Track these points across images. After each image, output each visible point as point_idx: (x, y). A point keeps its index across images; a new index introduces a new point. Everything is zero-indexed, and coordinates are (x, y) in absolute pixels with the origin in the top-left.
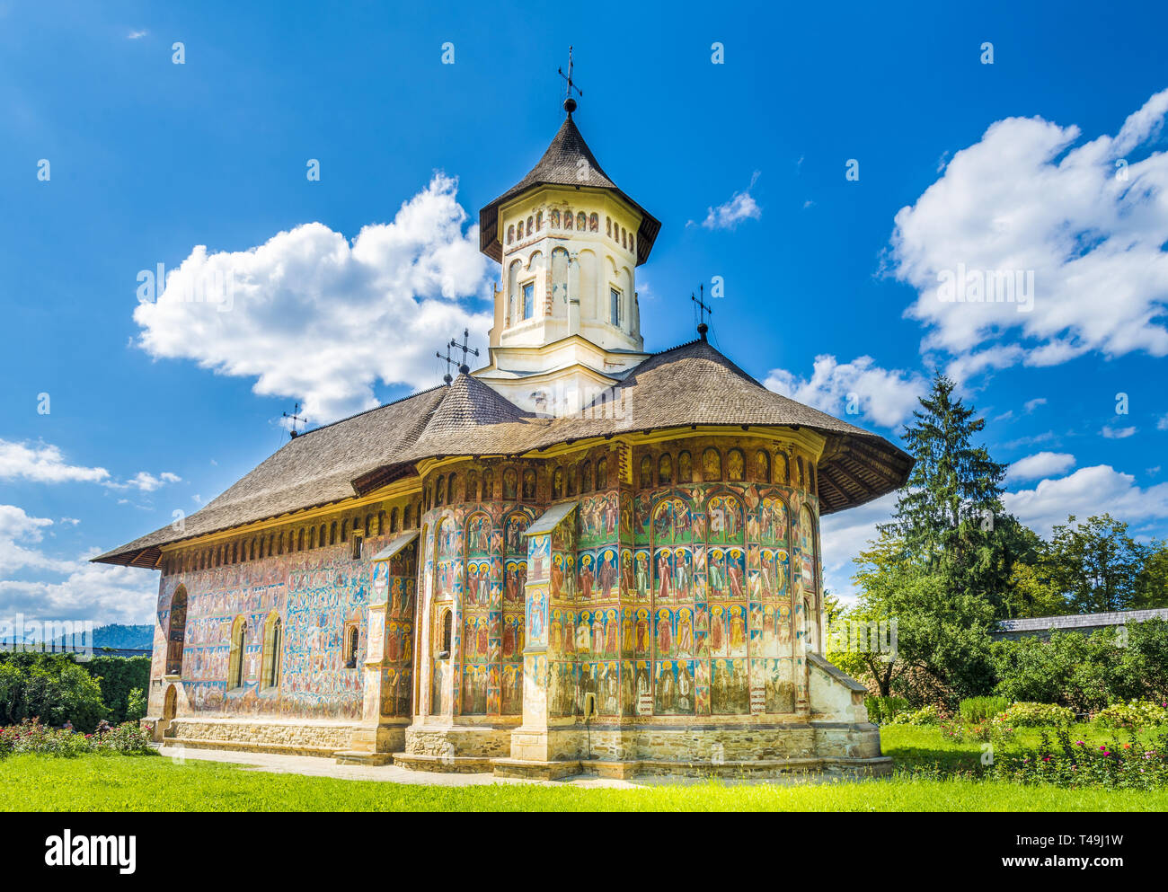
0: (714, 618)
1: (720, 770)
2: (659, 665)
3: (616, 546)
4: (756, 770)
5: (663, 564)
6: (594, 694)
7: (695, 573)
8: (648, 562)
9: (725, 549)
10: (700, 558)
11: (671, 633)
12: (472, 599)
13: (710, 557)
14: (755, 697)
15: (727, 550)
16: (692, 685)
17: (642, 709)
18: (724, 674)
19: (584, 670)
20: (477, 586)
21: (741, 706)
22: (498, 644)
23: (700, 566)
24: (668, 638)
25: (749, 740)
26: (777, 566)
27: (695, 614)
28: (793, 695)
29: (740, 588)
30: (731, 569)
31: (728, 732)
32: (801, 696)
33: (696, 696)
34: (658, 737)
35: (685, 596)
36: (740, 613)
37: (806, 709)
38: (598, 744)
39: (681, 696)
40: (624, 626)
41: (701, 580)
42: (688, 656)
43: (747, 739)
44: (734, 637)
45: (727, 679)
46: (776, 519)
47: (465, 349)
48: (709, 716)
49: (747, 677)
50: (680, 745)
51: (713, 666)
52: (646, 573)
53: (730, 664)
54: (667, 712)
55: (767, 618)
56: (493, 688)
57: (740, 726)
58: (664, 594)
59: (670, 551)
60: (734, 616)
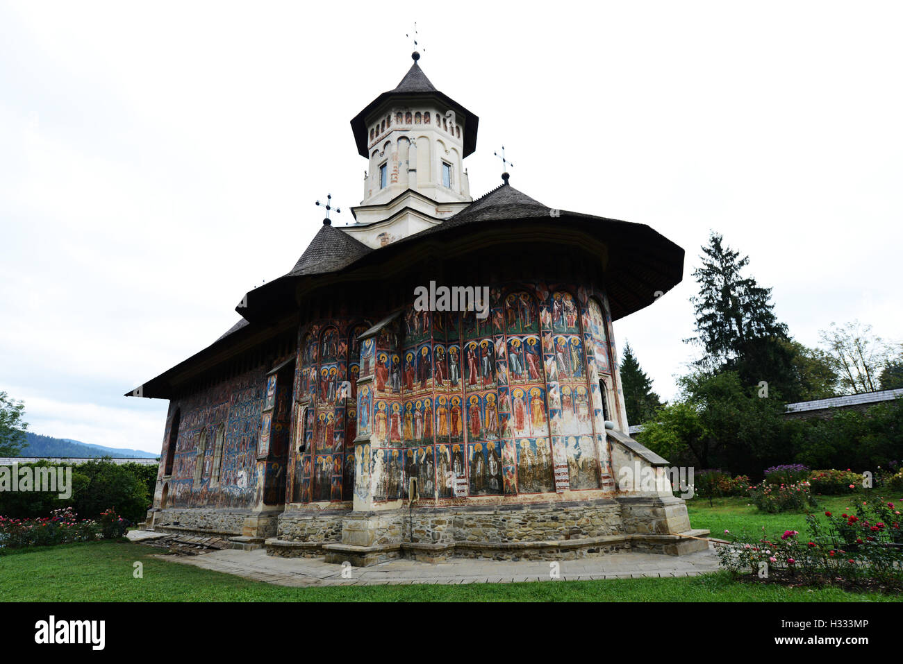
0: (516, 401)
1: (527, 552)
2: (471, 447)
3: (430, 342)
4: (563, 551)
5: (472, 355)
6: (416, 479)
7: (497, 361)
8: (459, 355)
9: (522, 337)
10: (501, 347)
11: (480, 417)
12: (323, 399)
13: (509, 346)
14: (559, 474)
15: (524, 339)
16: (500, 465)
17: (458, 491)
18: (528, 453)
19: (408, 456)
20: (327, 387)
21: (547, 484)
22: (341, 436)
23: (501, 354)
24: (477, 422)
25: (555, 519)
26: (571, 350)
27: (499, 398)
28: (597, 471)
29: (538, 372)
30: (528, 355)
31: (534, 511)
32: (605, 471)
33: (504, 476)
34: (471, 519)
35: (490, 383)
36: (539, 395)
37: (611, 484)
38: (418, 528)
39: (491, 477)
40: (438, 414)
41: (502, 367)
42: (496, 438)
43: (552, 518)
44: (536, 418)
45: (532, 458)
46: (567, 309)
47: (328, 208)
48: (516, 495)
49: (551, 455)
50: (490, 526)
51: (518, 446)
52: (457, 365)
53: (533, 443)
54: (480, 493)
55: (565, 398)
56: (337, 476)
57: (546, 504)
58: (473, 382)
59: (476, 344)
60: (534, 398)
